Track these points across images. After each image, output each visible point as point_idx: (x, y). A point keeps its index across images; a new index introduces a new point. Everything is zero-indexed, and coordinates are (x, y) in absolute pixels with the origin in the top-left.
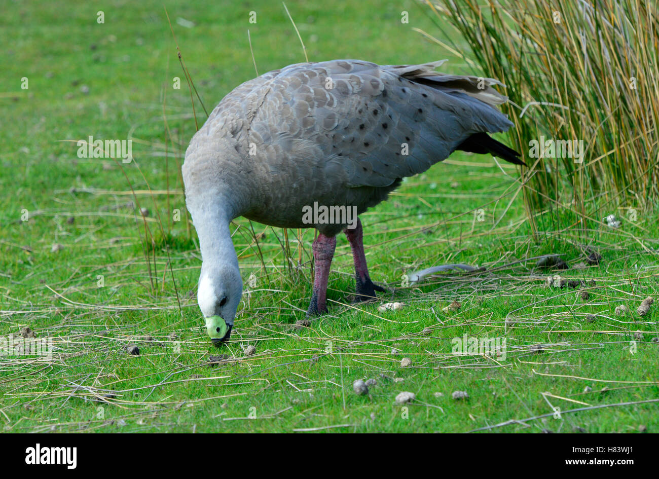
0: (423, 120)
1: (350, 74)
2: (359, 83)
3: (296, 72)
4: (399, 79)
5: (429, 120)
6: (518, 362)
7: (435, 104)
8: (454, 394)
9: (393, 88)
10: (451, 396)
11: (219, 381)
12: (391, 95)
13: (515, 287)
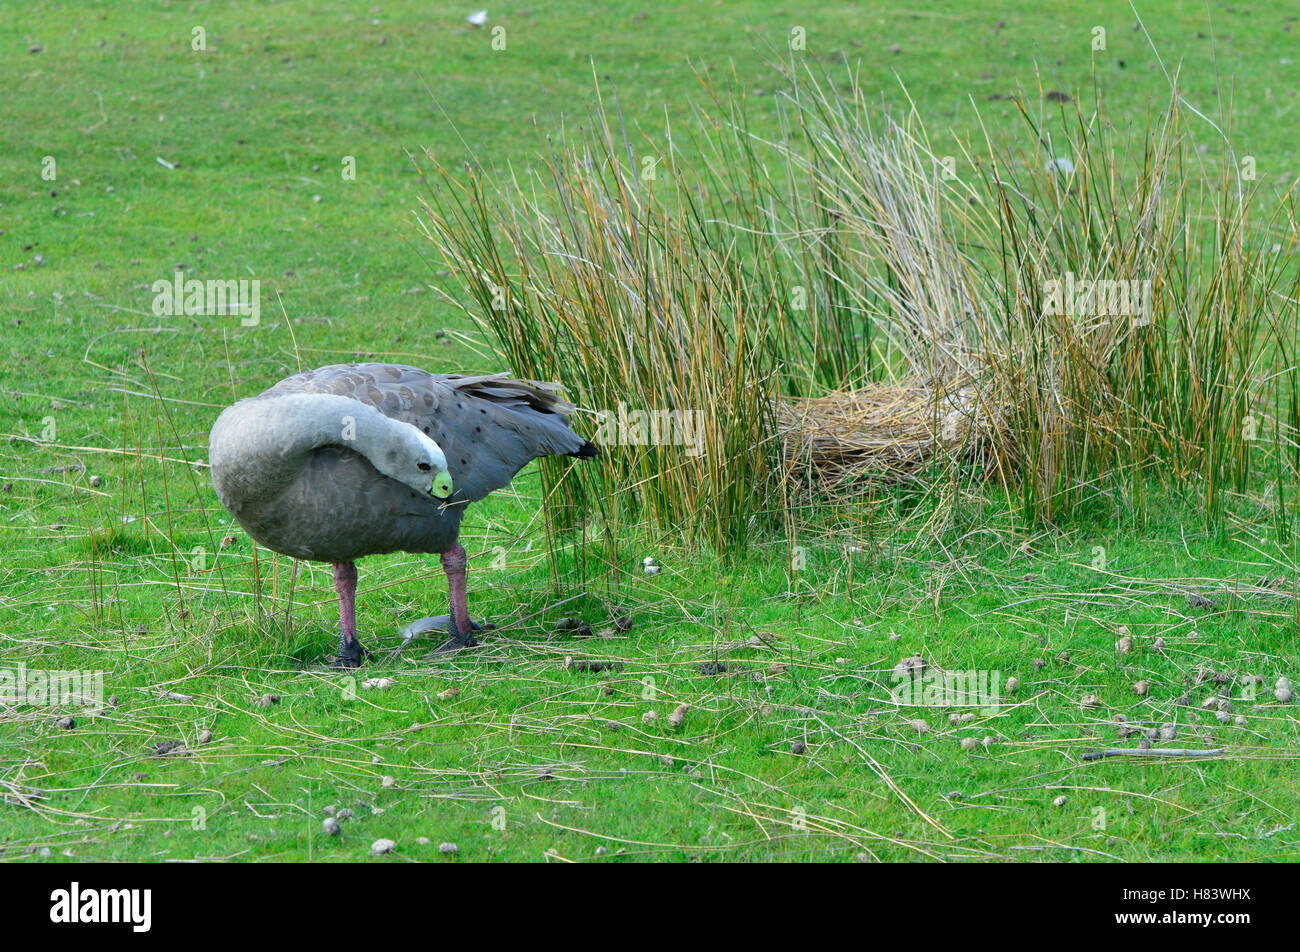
0: (481, 440)
1: (400, 385)
2: (411, 397)
3: (339, 376)
4: (455, 393)
5: (488, 440)
6: (520, 795)
7: (495, 422)
8: (441, 846)
9: (447, 403)
10: (437, 849)
11: (166, 788)
12: (445, 411)
13: (527, 662)
